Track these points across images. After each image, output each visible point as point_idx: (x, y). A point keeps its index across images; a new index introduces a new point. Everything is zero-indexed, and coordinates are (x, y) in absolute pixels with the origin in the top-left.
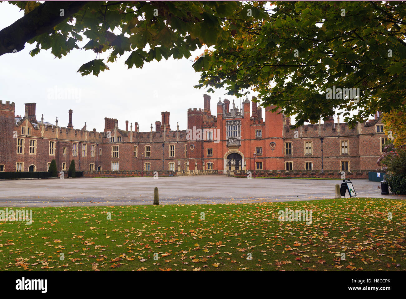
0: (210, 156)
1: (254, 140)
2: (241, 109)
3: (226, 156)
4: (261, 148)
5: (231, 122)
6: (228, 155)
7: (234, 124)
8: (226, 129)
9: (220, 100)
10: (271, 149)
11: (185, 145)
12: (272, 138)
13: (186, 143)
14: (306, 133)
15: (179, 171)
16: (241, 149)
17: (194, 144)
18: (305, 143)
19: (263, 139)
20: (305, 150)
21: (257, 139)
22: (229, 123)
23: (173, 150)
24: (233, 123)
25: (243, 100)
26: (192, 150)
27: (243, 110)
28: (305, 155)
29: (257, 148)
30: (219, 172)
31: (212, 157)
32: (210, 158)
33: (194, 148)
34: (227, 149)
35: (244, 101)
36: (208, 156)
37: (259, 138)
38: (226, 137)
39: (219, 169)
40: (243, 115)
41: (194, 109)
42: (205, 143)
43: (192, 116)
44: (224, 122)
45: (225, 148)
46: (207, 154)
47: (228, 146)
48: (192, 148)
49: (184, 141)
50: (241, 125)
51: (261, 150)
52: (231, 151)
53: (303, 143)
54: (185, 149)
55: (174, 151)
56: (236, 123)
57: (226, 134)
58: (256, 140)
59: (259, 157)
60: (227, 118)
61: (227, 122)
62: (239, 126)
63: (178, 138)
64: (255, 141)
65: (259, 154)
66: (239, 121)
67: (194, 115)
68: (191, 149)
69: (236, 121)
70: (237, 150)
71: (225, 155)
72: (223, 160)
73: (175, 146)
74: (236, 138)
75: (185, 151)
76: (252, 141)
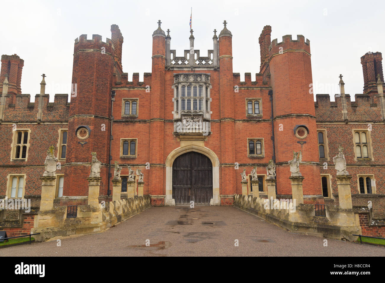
0: (128, 159)
1: (244, 121)
2: (210, 52)
3: (171, 160)
4: (259, 140)
5: (187, 76)
6: (176, 157)
7: (196, 81)
8: (173, 94)
9: (159, 27)
10: (298, 142)
11: (59, 131)
12: (298, 116)
13: (62, 126)
14: (355, 111)
15: (46, 213)
16: (211, 142)
17: (88, 123)
18: (353, 133)
19: (264, 120)
20: (355, 147)
21: (250, 119)
22: (181, 79)
23: (25, 142)
24: (191, 79)
25: (215, 31)
26: (83, 140)
27: (215, 52)
28: (355, 159)
29: (251, 141)
30: (154, 200)
31: (135, 162)
32: (129, 162)
33: (87, 135)
34: (173, 141)
35: (218, 34)
36: (123, 159)
37: (256, 117)
38: (173, 112)
39: (154, 192)
40: (215, 64)
41: (94, 36)
42: (116, 124)
43: (88, 53)
44: (168, 76)
45: (171, 140)
46: (121, 154)
47: (177, 135)
48: (83, 133)
49: (58, 121)
50: (211, 87)
51: (259, 147)
52: (184, 146)
53: (350, 134)
54: (59, 140)
55: (28, 145)
56: (199, 79)
57: (173, 106)
58: (248, 121)
59: (256, 161)
60: (175, 69)
61: (177, 76)
62: (207, 88)
63: (40, 111)
64: (246, 124)
65: (255, 155)
66: (207, 76)
67: (92, 50)
68: (80, 137)
69: (200, 75)
70: (200, 146)
71: (170, 157)
72: (164, 168)
73: (30, 131)
74: (200, 115)
75: (58, 145)
76: (240, 125)
